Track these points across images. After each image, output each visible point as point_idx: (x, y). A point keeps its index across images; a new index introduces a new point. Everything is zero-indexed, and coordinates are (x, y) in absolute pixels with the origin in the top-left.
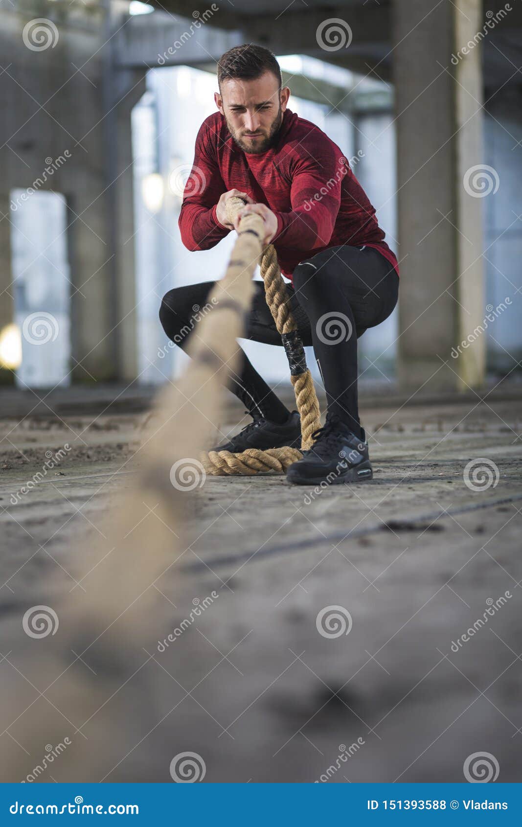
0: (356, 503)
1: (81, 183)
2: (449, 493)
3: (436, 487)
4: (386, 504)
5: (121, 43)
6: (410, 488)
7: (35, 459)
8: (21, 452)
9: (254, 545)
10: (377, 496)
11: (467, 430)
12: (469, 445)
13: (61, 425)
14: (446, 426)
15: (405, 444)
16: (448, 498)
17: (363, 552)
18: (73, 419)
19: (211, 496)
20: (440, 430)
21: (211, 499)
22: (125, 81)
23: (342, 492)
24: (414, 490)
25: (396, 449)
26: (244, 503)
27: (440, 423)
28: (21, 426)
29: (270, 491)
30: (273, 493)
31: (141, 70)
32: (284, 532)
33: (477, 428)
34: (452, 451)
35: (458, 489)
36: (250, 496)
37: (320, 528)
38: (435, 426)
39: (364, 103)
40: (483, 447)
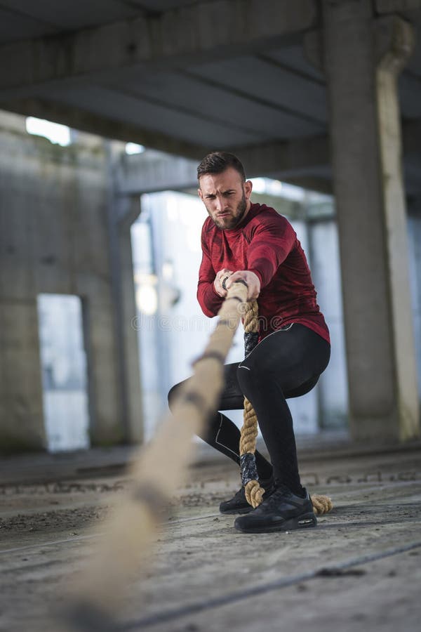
0: (301, 553)
1: (93, 287)
2: (375, 540)
3: (367, 535)
4: (325, 552)
5: (120, 175)
6: (346, 536)
7: (56, 520)
8: (45, 514)
9: (216, 593)
10: (319, 545)
11: (401, 479)
12: (399, 493)
13: (78, 487)
14: (384, 476)
15: (348, 494)
16: (374, 544)
17: (300, 596)
18: (89, 482)
19: (189, 550)
20: (380, 480)
21: (189, 553)
22: (125, 205)
23: (292, 542)
24: (348, 538)
25: (341, 499)
26: (214, 556)
27: (379, 474)
28: (48, 491)
29: (236, 544)
30: (238, 545)
31: (136, 197)
32: (242, 580)
33: (409, 476)
34: (385, 499)
35: (382, 536)
36: (220, 548)
37: (271, 576)
38: (376, 476)
39: (315, 213)
40: (410, 495)
